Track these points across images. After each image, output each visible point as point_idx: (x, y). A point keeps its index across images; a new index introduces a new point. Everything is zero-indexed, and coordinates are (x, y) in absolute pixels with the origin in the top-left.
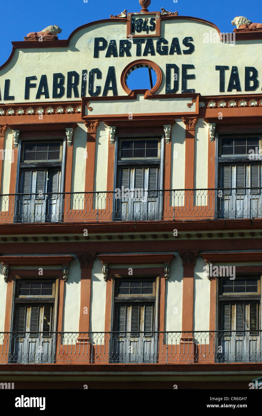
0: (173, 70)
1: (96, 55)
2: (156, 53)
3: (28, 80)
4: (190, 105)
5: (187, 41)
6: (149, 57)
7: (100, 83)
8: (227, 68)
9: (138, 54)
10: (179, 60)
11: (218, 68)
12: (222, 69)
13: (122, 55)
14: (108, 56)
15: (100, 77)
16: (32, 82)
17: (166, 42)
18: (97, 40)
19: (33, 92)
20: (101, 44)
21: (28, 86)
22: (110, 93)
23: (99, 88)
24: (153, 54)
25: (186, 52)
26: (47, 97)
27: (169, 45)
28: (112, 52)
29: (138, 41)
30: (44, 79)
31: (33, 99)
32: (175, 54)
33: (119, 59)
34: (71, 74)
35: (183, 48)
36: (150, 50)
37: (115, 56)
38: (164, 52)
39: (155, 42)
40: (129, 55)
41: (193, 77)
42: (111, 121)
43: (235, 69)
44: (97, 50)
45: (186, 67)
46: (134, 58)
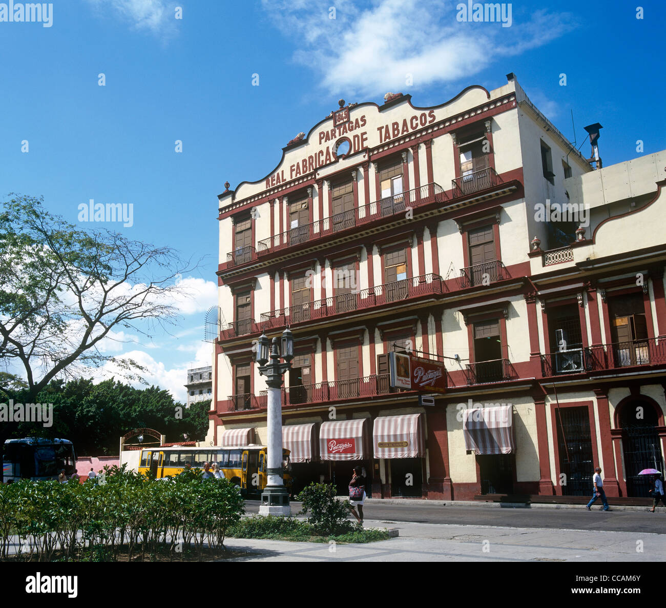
0: (356, 138)
1: (320, 142)
2: (348, 131)
3: (291, 167)
4: (364, 156)
5: (363, 118)
6: (345, 135)
7: (323, 158)
8: (383, 127)
9: (340, 134)
10: (359, 131)
11: (378, 129)
12: (380, 129)
13: (332, 138)
14: (326, 141)
15: (323, 154)
16: (293, 168)
17: (352, 123)
18: (320, 134)
19: (294, 173)
20: (322, 135)
21: (292, 171)
22: (328, 162)
23: (323, 161)
24: (347, 132)
25: (362, 125)
26: (300, 174)
27: (354, 124)
28: (327, 139)
29: (339, 127)
30: (298, 164)
31: (294, 177)
32: (357, 128)
33: (331, 141)
34: (309, 158)
35: (361, 123)
36: (345, 131)
37: (329, 140)
38: (352, 129)
39: (347, 125)
40: (335, 137)
41: (366, 139)
42: (327, 178)
43: (387, 126)
44: (321, 139)
45: (362, 135)
46: (338, 137)
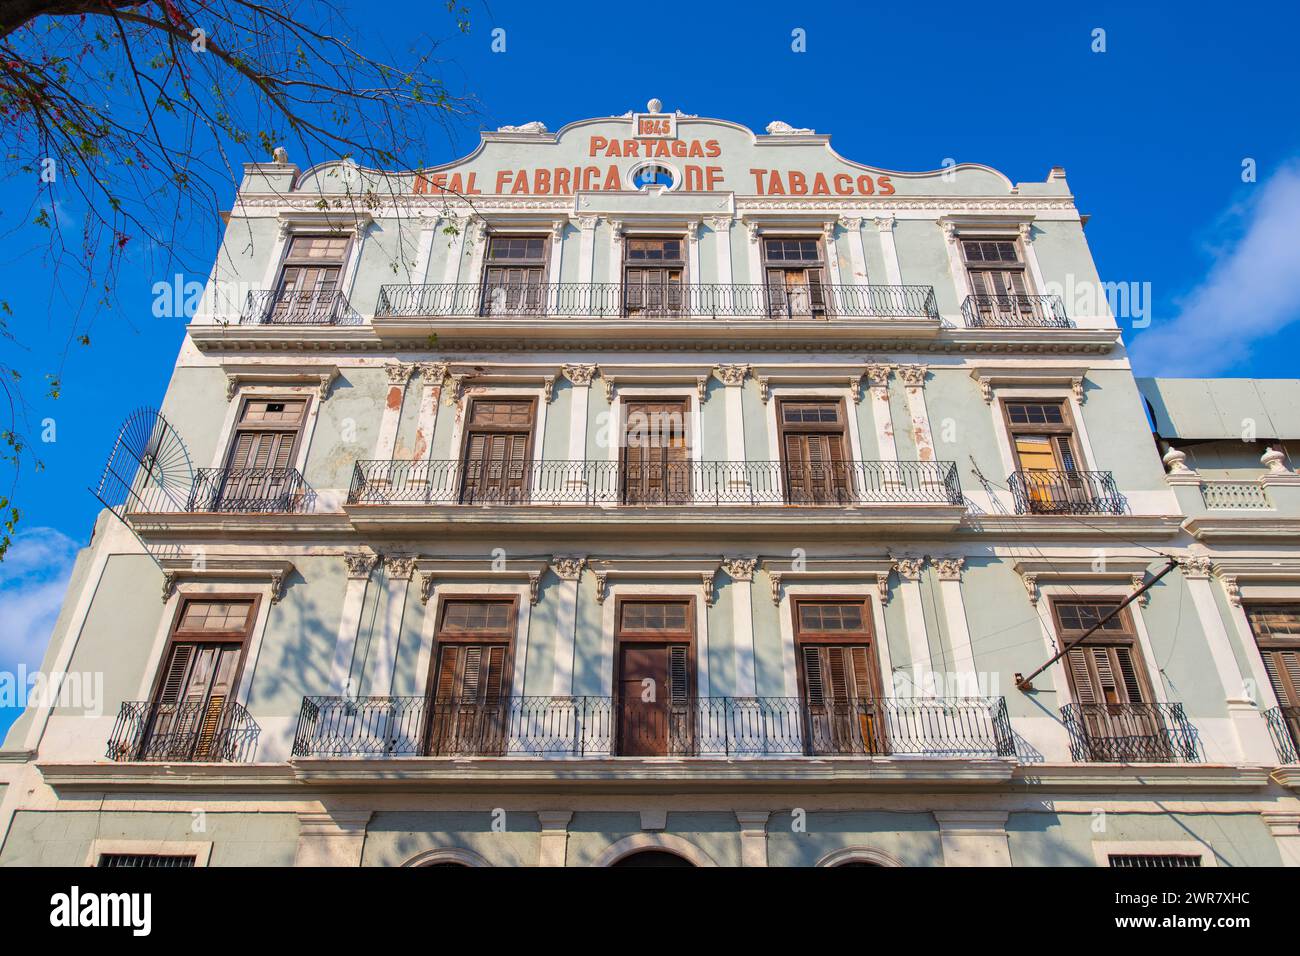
0: (694, 172)
1: (593, 154)
2: (672, 155)
3: (501, 174)
5: (712, 144)
6: (664, 159)
7: (598, 181)
8: (765, 172)
9: (649, 154)
10: (703, 163)
11: (753, 171)
12: (758, 173)
13: (626, 155)
14: (608, 155)
15: (598, 174)
16: (507, 177)
17: (683, 145)
18: (594, 140)
19: (508, 187)
20: (599, 143)
21: (501, 180)
22: (612, 191)
23: (597, 186)
24: (667, 155)
25: (709, 155)
26: (527, 193)
27: (689, 147)
28: (614, 150)
29: (648, 142)
30: (523, 175)
31: (508, 193)
32: (697, 156)
33: (623, 159)
34: (559, 172)
35: (705, 150)
36: (663, 152)
37: (619, 155)
38: (682, 154)
39: (669, 144)
40: (636, 155)
41: (721, 179)
43: (775, 174)
44: (594, 149)
45: (710, 170)
46: (644, 158)
